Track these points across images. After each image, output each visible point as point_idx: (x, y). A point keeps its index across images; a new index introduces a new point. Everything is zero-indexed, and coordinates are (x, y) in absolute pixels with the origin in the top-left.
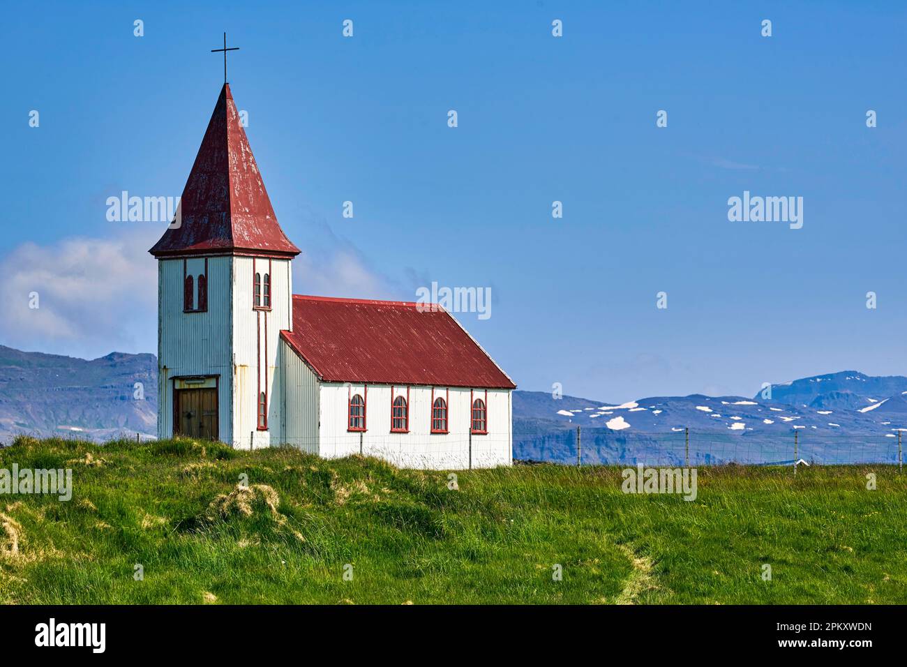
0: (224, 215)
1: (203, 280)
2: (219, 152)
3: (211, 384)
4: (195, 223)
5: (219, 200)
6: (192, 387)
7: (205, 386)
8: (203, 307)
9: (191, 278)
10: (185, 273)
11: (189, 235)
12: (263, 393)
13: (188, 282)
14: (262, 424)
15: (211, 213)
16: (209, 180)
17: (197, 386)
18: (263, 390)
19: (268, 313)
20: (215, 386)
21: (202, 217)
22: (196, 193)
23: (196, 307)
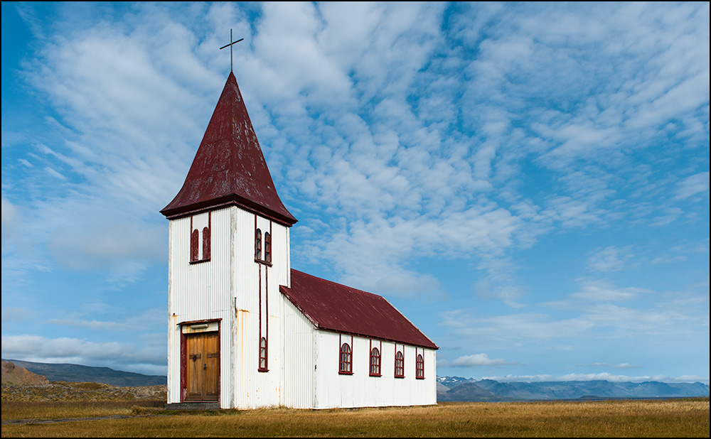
0: (227, 172)
1: (207, 232)
2: (224, 124)
3: (214, 328)
4: (201, 184)
5: (222, 162)
6: (197, 331)
7: (208, 330)
8: (207, 259)
9: (196, 231)
10: (192, 227)
11: (195, 194)
12: (264, 338)
13: (194, 235)
14: (263, 366)
15: (216, 173)
16: (215, 148)
17: (201, 331)
18: (264, 335)
19: (268, 268)
20: (217, 330)
21: (207, 179)
22: (204, 161)
23: (200, 257)
